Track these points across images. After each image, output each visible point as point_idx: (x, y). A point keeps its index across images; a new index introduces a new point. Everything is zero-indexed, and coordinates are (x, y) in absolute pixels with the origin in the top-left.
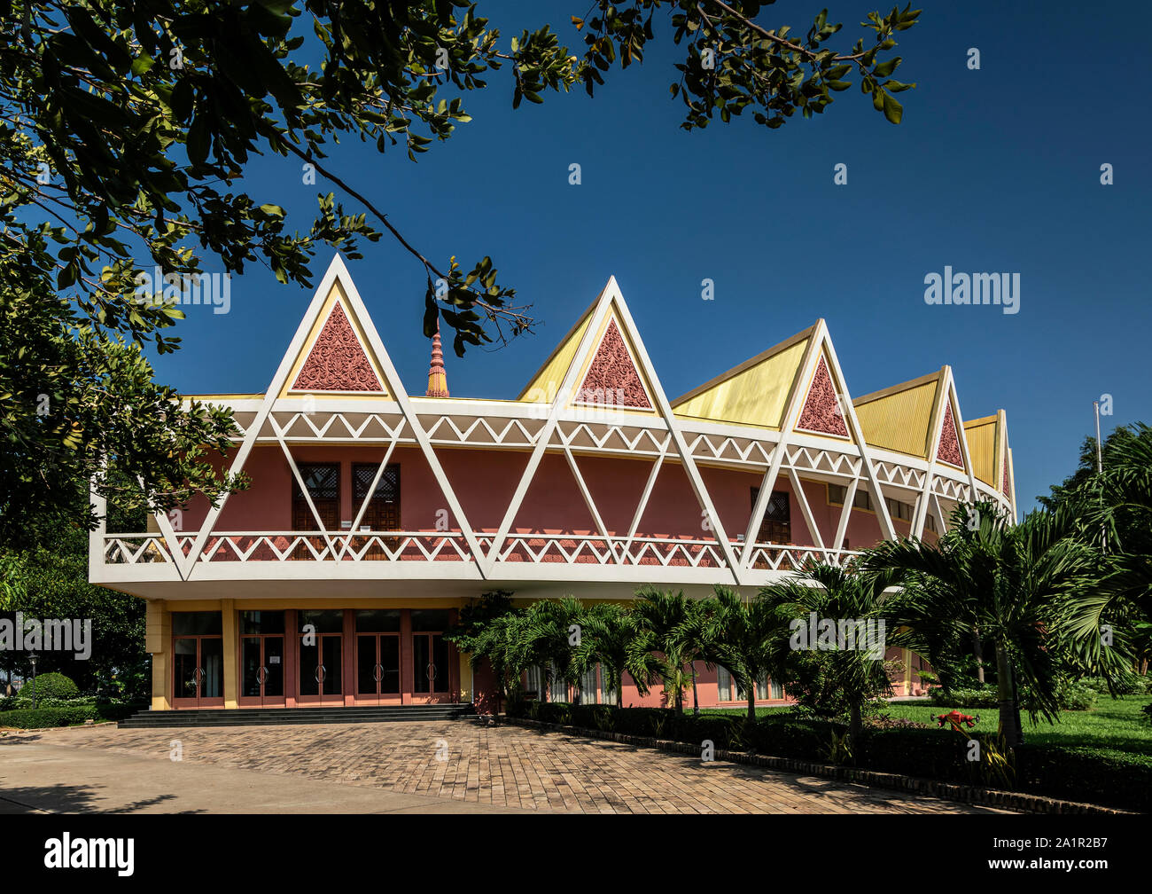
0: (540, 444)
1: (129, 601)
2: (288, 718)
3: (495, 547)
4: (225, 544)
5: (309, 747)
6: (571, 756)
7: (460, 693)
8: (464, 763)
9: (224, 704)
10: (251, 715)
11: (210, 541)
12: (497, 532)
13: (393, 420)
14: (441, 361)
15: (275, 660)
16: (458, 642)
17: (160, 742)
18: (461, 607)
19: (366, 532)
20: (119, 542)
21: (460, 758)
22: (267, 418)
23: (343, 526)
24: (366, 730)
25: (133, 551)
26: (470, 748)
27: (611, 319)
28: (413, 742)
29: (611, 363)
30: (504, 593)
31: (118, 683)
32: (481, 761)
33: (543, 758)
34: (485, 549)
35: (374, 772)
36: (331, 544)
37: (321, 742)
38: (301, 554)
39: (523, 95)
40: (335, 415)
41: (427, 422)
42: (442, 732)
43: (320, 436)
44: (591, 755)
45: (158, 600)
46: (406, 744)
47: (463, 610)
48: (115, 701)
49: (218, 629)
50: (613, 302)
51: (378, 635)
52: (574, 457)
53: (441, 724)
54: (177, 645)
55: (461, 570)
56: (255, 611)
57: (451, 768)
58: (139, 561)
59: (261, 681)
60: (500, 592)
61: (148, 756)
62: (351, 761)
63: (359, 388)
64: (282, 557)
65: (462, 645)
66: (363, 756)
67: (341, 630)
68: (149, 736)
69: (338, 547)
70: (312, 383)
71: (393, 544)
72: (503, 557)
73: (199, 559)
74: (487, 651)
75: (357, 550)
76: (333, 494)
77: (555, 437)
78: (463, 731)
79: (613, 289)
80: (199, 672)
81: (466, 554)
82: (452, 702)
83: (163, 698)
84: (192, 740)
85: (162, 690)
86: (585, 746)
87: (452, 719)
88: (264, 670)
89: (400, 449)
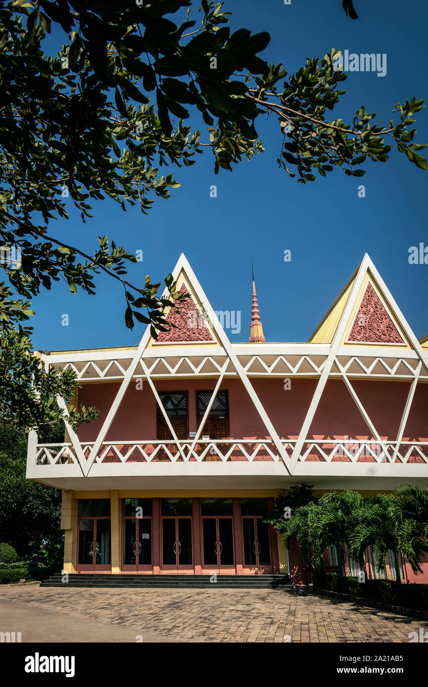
0: (324, 373)
1: (54, 491)
2: (154, 583)
3: (297, 450)
4: (112, 450)
5: (164, 608)
6: (359, 626)
7: (278, 566)
8: (274, 628)
9: (111, 570)
10: (128, 579)
11: (103, 448)
12: (297, 439)
13: (221, 360)
14: (258, 317)
15: (146, 536)
16: (275, 524)
17: (64, 599)
18: (276, 496)
19: (206, 439)
20: (45, 449)
21: (272, 623)
22: (139, 362)
23: (191, 436)
24: (208, 595)
25: (54, 456)
26: (281, 614)
27: (368, 282)
28: (240, 607)
29: (371, 313)
30: (307, 486)
31: (44, 551)
32: (287, 626)
33: (335, 625)
34: (290, 452)
35: (205, 632)
36: (181, 449)
37: (174, 603)
38: (161, 456)
39: (220, 166)
40: (183, 359)
41: (244, 360)
42: (263, 599)
43: (173, 373)
44: (375, 625)
45: (69, 490)
46: (234, 608)
47: (277, 499)
48: (41, 565)
49: (108, 513)
50: (369, 271)
51: (217, 518)
52: (349, 381)
53: (263, 591)
54: (81, 524)
55: (272, 468)
56: (134, 499)
57: (263, 632)
58: (58, 463)
59: (137, 553)
60: (304, 485)
61: (54, 611)
62: (191, 622)
63: (198, 339)
64: (149, 459)
65: (278, 526)
66: (201, 618)
67: (190, 514)
68: (59, 594)
69: (186, 451)
70: (167, 337)
71: (224, 448)
72: (303, 458)
73: (95, 462)
74: (295, 533)
75: (199, 453)
76: (183, 413)
77: (335, 368)
78: (280, 599)
79: (367, 262)
80: (95, 544)
81: (276, 455)
82: (273, 574)
83: (71, 564)
84: (86, 598)
85: (70, 558)
86: (372, 617)
87: (274, 588)
88: (138, 544)
89: (226, 380)
